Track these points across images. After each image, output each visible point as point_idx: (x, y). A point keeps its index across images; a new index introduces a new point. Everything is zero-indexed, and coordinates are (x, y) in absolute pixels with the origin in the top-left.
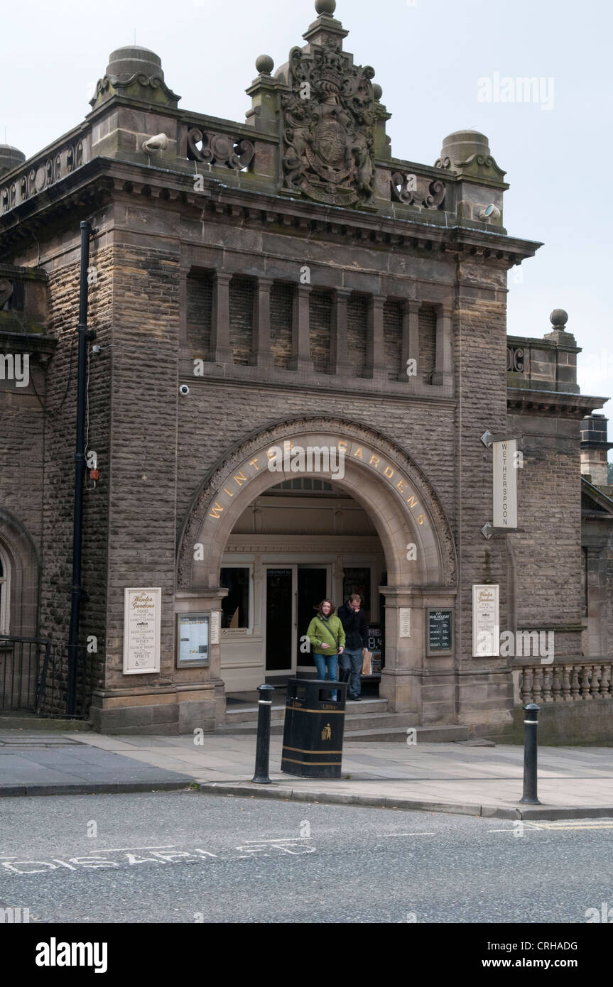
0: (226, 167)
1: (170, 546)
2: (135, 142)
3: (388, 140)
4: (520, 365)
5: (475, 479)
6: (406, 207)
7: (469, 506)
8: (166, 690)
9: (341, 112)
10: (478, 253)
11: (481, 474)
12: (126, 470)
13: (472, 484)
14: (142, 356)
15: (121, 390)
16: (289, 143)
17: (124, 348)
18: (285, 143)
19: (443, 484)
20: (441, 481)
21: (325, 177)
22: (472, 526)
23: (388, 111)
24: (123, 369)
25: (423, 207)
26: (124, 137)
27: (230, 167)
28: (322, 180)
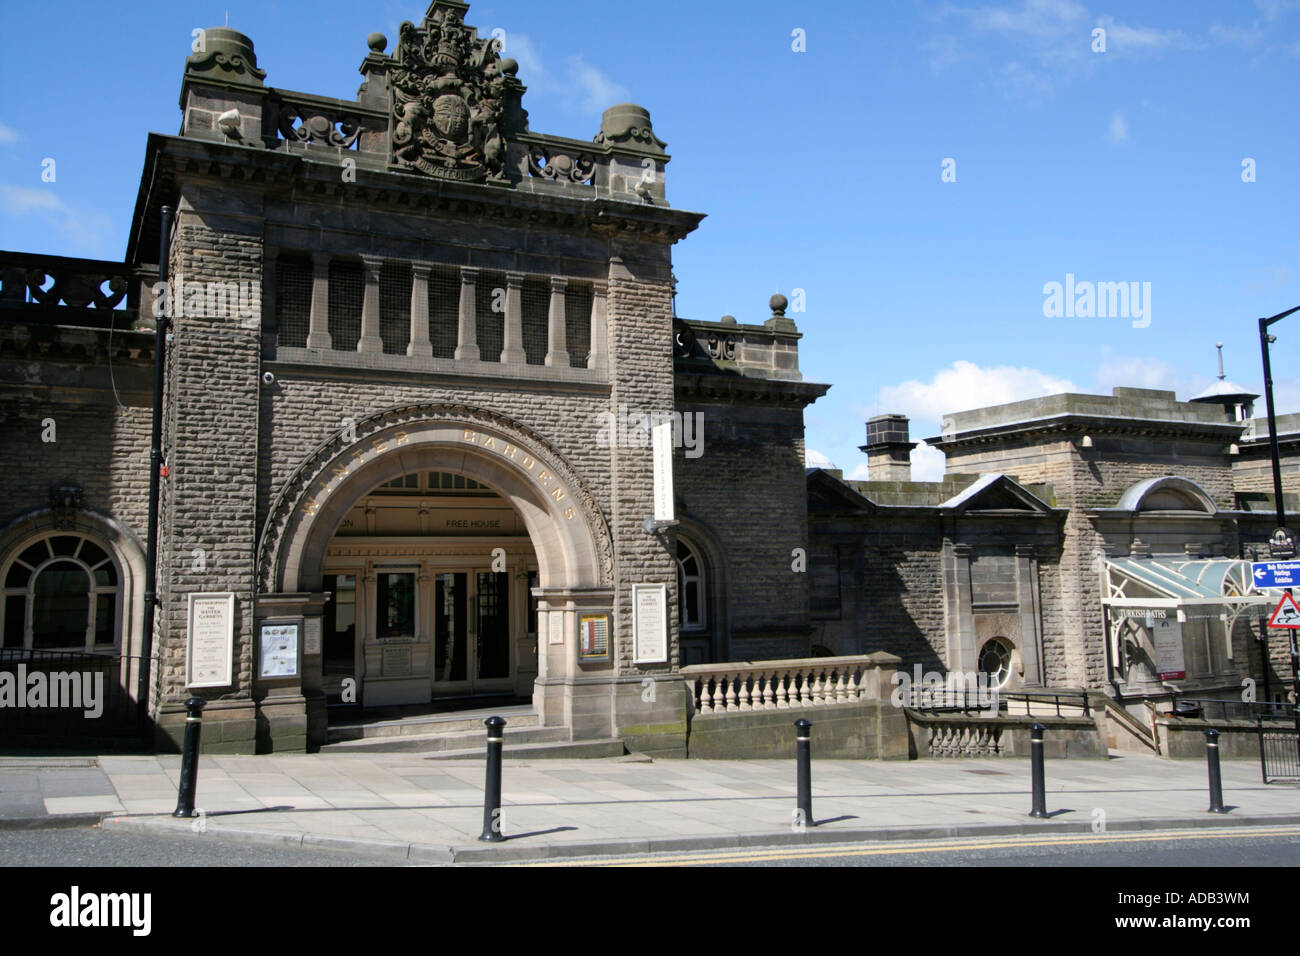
0: (325, 145)
1: (247, 546)
2: (211, 121)
3: (526, 114)
4: (730, 353)
5: (635, 469)
6: (547, 183)
7: (627, 497)
8: (241, 704)
9: (463, 85)
10: (629, 227)
11: (643, 463)
12: (194, 465)
13: (631, 474)
14: (214, 343)
15: (188, 379)
16: (399, 118)
17: (191, 334)
18: (395, 118)
19: (596, 474)
20: (593, 471)
21: (443, 152)
22: (631, 519)
23: (524, 85)
24: (191, 357)
25: (568, 181)
26: (197, 116)
27: (330, 144)
28: (438, 153)
